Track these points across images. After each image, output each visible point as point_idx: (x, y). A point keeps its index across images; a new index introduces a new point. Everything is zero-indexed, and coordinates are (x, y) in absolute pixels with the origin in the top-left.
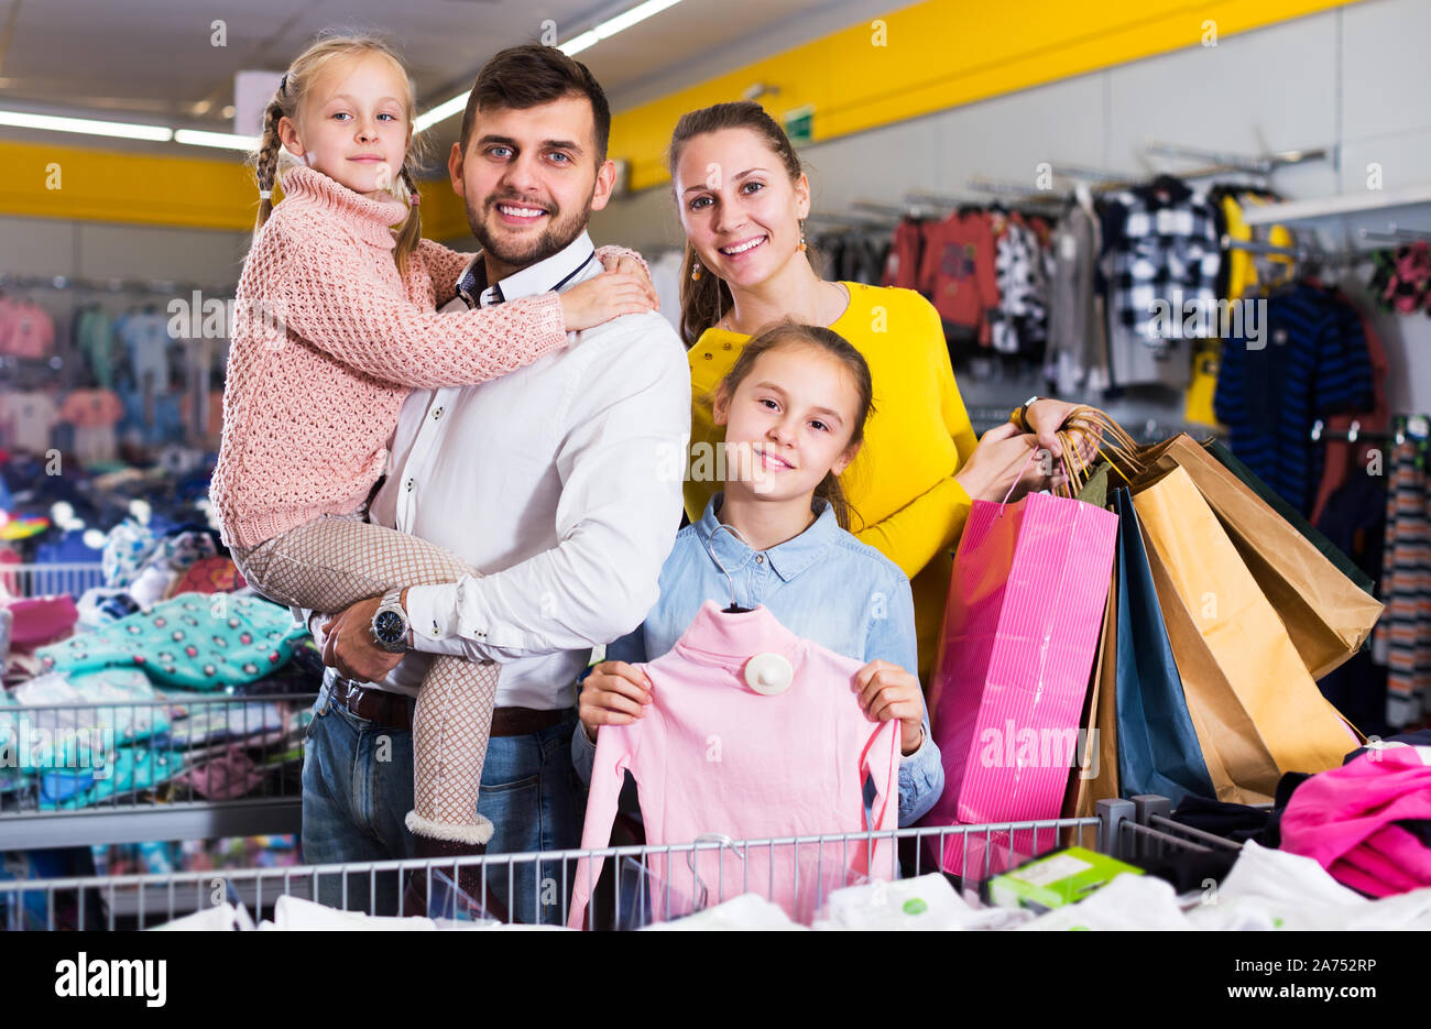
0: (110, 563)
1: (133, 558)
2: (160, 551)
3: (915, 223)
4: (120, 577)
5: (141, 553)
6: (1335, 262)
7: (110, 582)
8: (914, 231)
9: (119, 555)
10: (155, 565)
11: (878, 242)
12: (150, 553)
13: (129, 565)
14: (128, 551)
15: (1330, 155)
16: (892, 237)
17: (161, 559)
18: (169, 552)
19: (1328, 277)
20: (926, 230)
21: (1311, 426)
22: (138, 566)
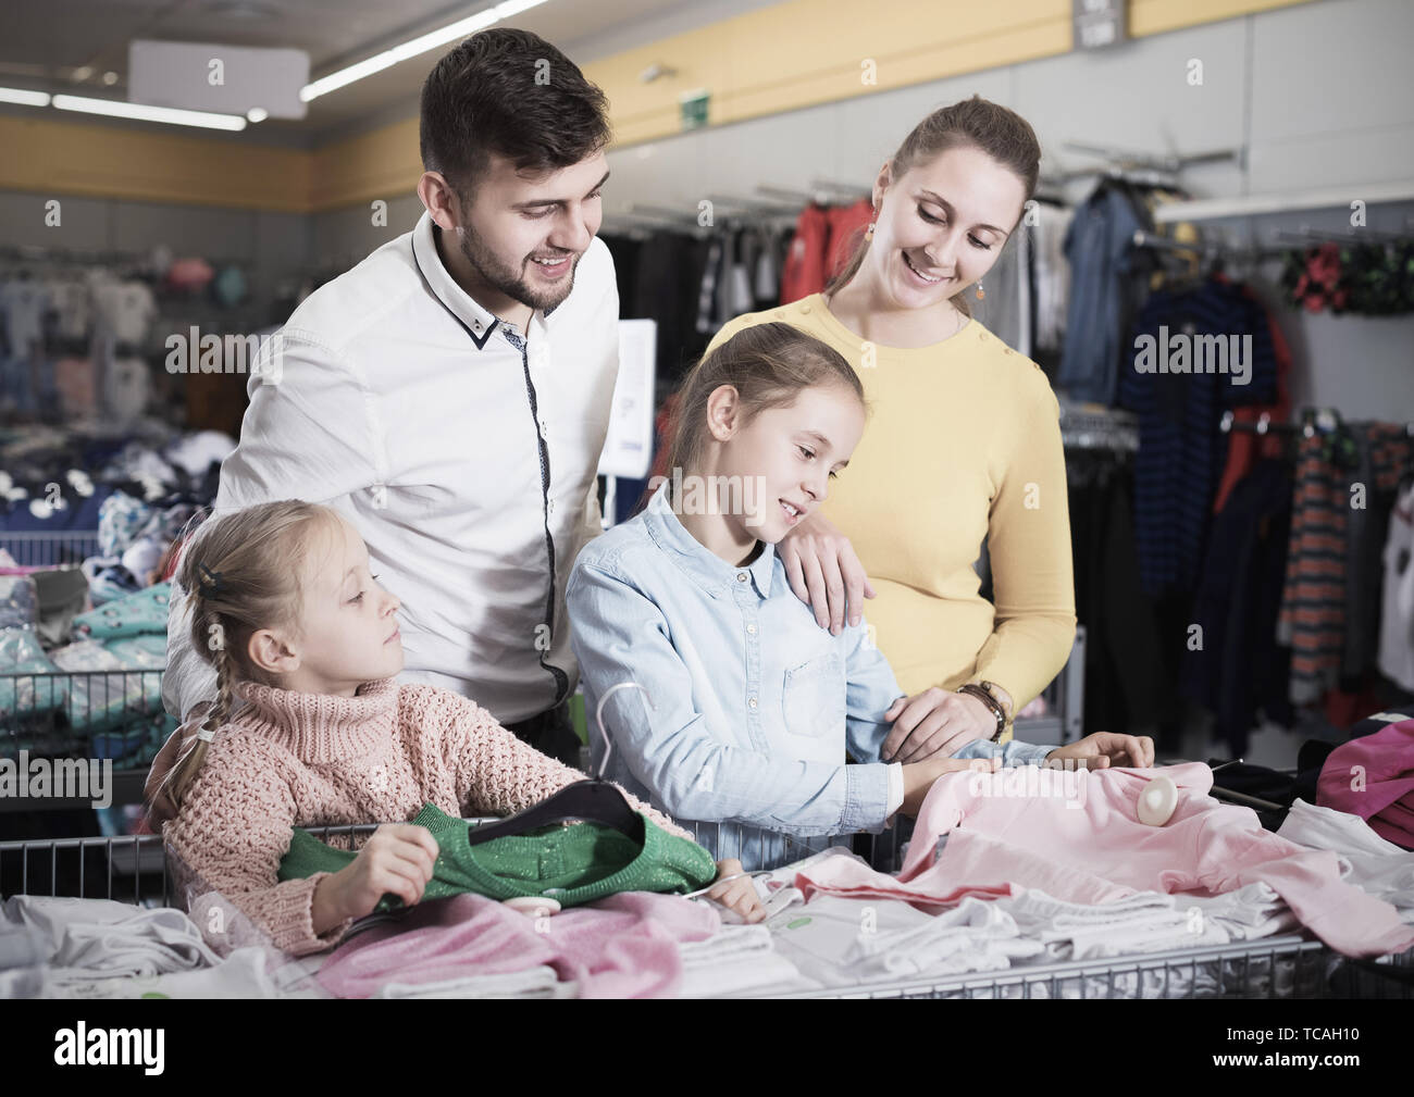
0: (106, 534)
1: (127, 529)
2: (154, 523)
3: (821, 209)
4: (117, 548)
5: (135, 524)
6: (1241, 258)
7: (107, 552)
8: (820, 217)
9: (116, 526)
10: (148, 537)
11: (778, 225)
12: (145, 525)
13: (125, 536)
14: (123, 522)
15: (1239, 156)
16: (794, 222)
17: (155, 531)
18: (163, 523)
19: (1233, 273)
20: (833, 216)
21: (1219, 418)
22: (133, 537)
